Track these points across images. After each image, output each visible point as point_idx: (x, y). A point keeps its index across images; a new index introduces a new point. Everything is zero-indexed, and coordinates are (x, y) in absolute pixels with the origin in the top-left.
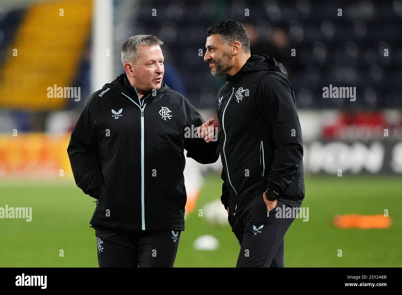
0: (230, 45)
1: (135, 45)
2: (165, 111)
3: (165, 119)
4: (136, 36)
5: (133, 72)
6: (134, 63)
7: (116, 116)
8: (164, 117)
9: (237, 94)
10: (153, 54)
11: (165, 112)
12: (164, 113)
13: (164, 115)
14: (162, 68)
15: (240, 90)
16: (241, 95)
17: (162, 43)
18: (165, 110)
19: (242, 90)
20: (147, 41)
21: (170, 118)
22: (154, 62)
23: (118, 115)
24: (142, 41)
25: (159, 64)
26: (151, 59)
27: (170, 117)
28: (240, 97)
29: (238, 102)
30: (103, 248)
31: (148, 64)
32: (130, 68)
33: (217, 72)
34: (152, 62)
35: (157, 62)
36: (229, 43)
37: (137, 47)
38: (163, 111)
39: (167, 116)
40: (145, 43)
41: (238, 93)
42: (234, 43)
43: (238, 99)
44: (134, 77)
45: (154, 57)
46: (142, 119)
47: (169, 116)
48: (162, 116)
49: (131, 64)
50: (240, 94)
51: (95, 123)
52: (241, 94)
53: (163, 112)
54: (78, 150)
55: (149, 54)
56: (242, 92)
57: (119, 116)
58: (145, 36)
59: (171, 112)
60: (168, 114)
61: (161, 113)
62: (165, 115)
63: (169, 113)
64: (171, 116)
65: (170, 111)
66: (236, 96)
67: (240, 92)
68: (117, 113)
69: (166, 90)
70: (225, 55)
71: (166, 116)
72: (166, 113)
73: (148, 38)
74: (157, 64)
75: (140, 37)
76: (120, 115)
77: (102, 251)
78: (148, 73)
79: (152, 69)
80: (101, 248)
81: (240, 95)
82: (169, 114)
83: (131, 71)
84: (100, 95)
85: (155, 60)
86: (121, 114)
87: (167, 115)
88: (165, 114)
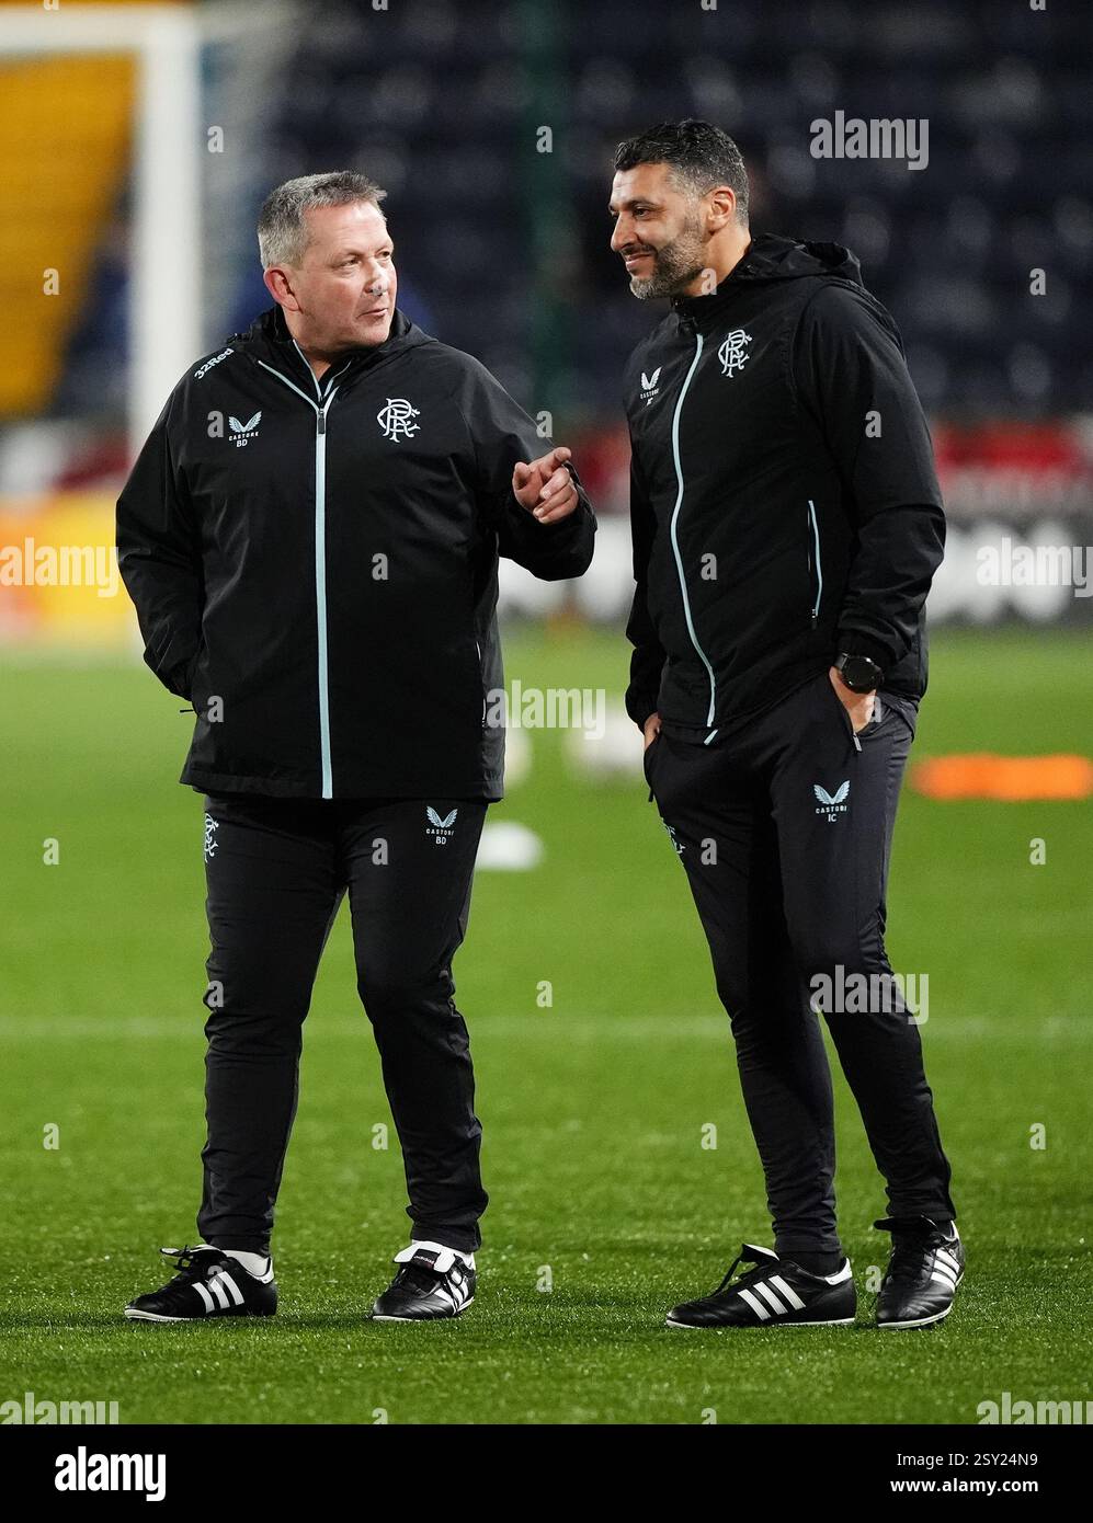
0: (703, 197)
1: (293, 208)
2: (396, 412)
3: (394, 438)
4: (298, 181)
5: (293, 295)
6: (297, 263)
7: (239, 437)
8: (391, 433)
9: (723, 354)
10: (351, 231)
11: (399, 415)
12: (396, 417)
13: (392, 427)
14: (386, 275)
15: (734, 340)
16: (737, 352)
17: (382, 194)
18: (398, 408)
19: (741, 338)
20: (333, 190)
21: (412, 436)
22: (358, 257)
23: (246, 432)
24: (316, 192)
25: (374, 261)
26: (347, 250)
27: (410, 432)
28: (735, 361)
29: (730, 374)
30: (215, 845)
31: (337, 266)
32: (285, 282)
33: (655, 284)
34: (351, 258)
35: (367, 255)
36: (701, 189)
37: (300, 214)
38: (392, 413)
39: (402, 428)
40: (323, 198)
41: (728, 350)
42: (716, 191)
43: (728, 368)
44: (300, 309)
45: (359, 242)
46: (321, 440)
47: (408, 427)
48: (385, 430)
49: (286, 268)
50: (736, 349)
51: (180, 463)
52: (739, 350)
53: (389, 417)
54: (136, 551)
55: (341, 231)
56: (741, 342)
57: (248, 435)
58: (325, 177)
59: (418, 413)
60: (406, 420)
61: (384, 418)
62: (395, 425)
63: (410, 418)
64: (415, 427)
65: (415, 411)
66: (721, 357)
67: (736, 345)
68: (244, 426)
69: (413, 347)
70: (685, 227)
71: (398, 427)
72: (401, 418)
73: (335, 183)
74: (369, 264)
75: (311, 181)
76: (252, 434)
77: (212, 855)
78: (341, 294)
79: (354, 280)
80: (212, 844)
81: (735, 353)
82: (409, 423)
83: (289, 292)
84: (201, 373)
85: (359, 249)
86: (254, 430)
87: (404, 424)
88: (398, 421)
